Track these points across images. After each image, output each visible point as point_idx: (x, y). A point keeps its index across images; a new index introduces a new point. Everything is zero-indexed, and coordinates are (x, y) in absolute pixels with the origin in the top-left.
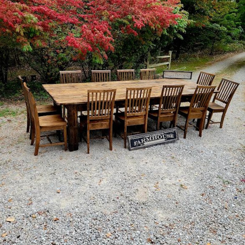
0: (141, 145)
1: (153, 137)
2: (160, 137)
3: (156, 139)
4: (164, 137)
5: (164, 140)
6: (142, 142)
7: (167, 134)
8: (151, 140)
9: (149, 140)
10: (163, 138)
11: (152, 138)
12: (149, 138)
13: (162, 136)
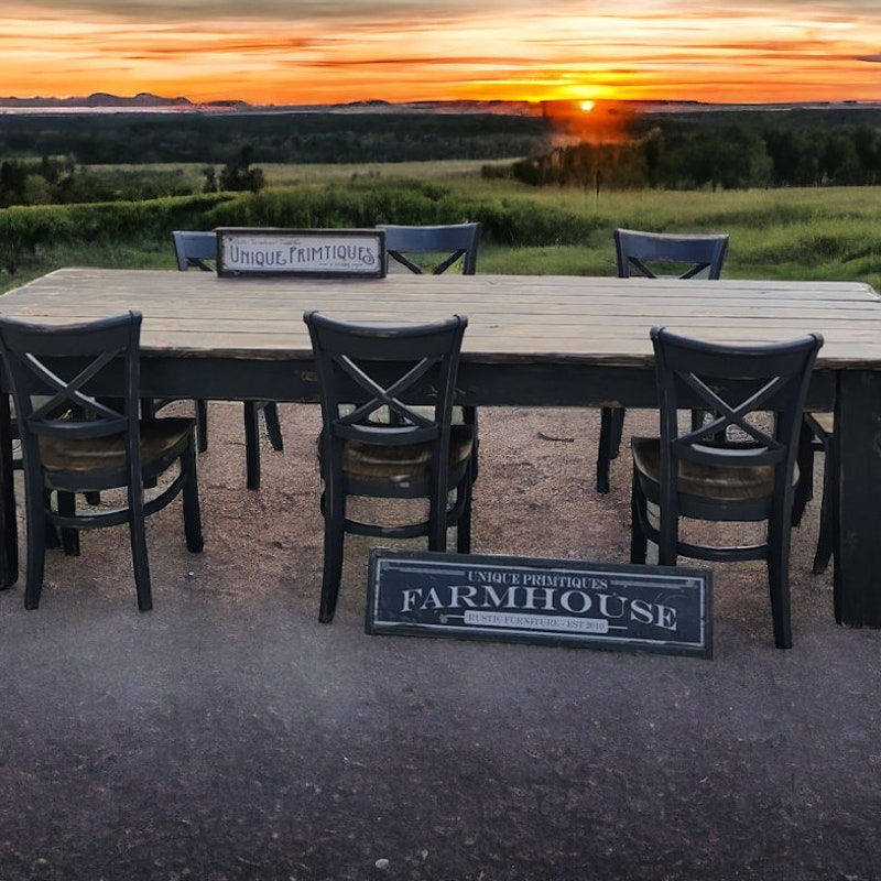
0: (443, 619)
1: (530, 591)
2: (576, 602)
3: (549, 606)
4: (603, 609)
5: (602, 626)
6: (454, 604)
7: (632, 593)
8: (511, 604)
9: (497, 602)
10: (594, 613)
11: (521, 597)
12: (501, 590)
13: (596, 602)
